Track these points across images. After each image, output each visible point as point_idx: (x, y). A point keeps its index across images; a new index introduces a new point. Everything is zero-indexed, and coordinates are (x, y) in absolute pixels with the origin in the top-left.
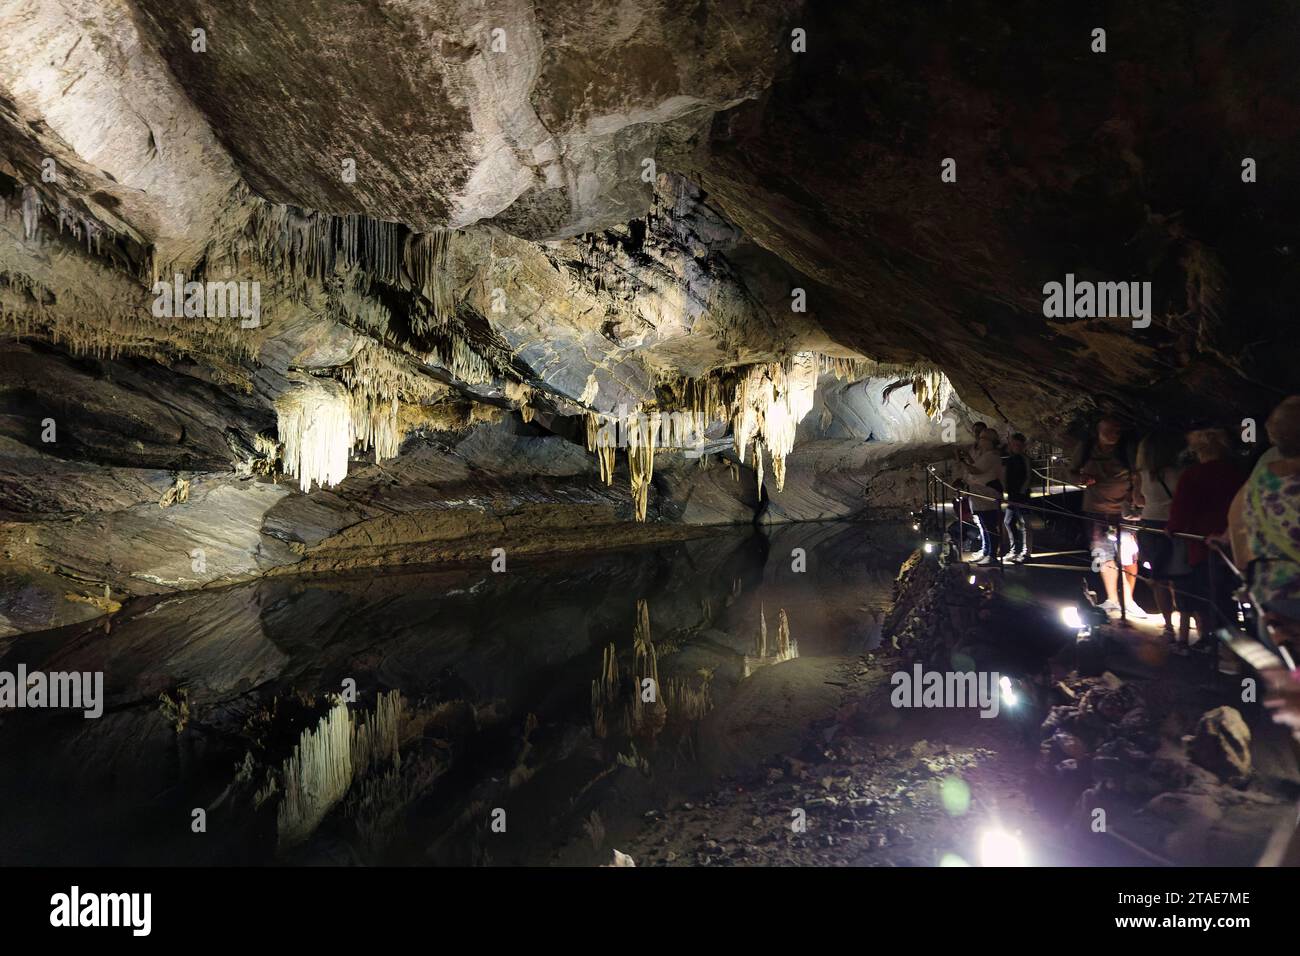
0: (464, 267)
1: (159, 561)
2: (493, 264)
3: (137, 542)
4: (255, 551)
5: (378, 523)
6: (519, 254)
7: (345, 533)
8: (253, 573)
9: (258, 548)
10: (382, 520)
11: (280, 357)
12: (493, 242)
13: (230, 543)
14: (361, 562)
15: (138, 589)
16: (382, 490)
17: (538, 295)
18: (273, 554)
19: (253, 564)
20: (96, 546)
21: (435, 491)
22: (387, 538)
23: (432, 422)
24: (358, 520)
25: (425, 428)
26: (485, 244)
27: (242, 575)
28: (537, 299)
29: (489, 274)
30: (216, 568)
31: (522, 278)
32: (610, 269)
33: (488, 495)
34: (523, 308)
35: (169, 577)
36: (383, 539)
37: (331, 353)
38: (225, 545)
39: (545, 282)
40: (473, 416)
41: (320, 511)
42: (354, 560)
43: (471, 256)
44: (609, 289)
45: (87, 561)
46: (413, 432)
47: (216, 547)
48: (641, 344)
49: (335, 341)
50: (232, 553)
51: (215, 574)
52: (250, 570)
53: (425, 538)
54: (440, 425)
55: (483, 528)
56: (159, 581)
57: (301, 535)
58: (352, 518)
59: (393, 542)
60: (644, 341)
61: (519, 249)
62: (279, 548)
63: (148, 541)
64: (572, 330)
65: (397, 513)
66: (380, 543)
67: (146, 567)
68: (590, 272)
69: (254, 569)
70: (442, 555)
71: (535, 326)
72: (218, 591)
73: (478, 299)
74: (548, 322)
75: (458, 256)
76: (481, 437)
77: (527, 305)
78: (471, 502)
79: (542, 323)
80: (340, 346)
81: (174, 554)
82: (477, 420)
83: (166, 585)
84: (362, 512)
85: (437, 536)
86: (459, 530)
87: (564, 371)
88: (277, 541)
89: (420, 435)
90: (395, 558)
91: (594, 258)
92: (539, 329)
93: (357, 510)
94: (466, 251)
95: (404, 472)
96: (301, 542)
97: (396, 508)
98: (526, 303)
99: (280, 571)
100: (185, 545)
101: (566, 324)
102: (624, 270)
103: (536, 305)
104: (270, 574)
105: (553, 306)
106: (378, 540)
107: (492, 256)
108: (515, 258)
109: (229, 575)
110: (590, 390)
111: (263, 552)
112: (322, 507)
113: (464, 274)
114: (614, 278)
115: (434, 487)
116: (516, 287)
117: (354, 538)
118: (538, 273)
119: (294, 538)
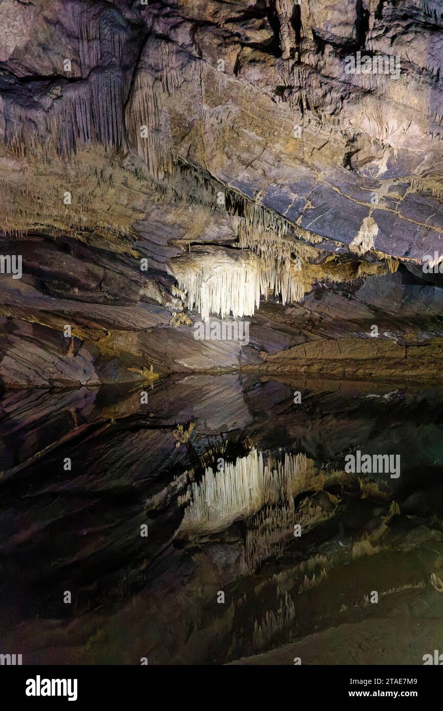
0: (179, 125)
1: (189, 355)
2: (208, 115)
3: (181, 345)
4: (239, 354)
5: (314, 344)
6: (234, 100)
7: (292, 349)
8: (234, 367)
9: (240, 352)
10: (318, 343)
11: (159, 233)
12: (204, 93)
13: (222, 349)
14: (293, 368)
15: (175, 368)
16: (317, 323)
17: (260, 139)
18: (249, 358)
19: (237, 362)
20: (160, 345)
21: (356, 325)
22: (316, 355)
23: (330, 276)
24: (304, 341)
25: (325, 281)
26: (195, 96)
27: (228, 367)
28: (259, 143)
29: (207, 127)
30: (214, 362)
31: (242, 124)
32: (315, 83)
33: (400, 330)
34: (245, 156)
35: (190, 364)
36: (314, 355)
37: (217, 230)
38: (220, 350)
39: (267, 123)
40: (360, 271)
41: (276, 334)
42: (290, 366)
43: (186, 113)
44: (316, 108)
45: (157, 352)
46: (316, 284)
47: (215, 351)
48: (386, 169)
49: (217, 221)
50: (222, 354)
51: (212, 365)
52: (233, 365)
53: (340, 356)
54: (337, 278)
55: (388, 354)
56: (186, 365)
57: (266, 347)
58: (301, 339)
59: (319, 357)
60: (389, 165)
61: (233, 94)
62: (253, 354)
63: (185, 344)
64: (304, 170)
65: (329, 338)
66: (311, 357)
67: (182, 357)
68: (291, 93)
69: (235, 365)
70: (346, 370)
71: (260, 171)
72: (214, 374)
73: (198, 154)
74: (274, 165)
75: (173, 115)
76: (371, 286)
77: (249, 151)
78: (386, 334)
79: (266, 166)
80: (222, 224)
81: (195, 352)
82: (364, 273)
83: (189, 368)
84: (306, 337)
85: (350, 356)
86: (368, 353)
87: (329, 216)
88: (253, 350)
89: (323, 286)
90: (315, 368)
91: (296, 76)
92: (264, 174)
93: (304, 335)
94: (180, 109)
95: (326, 311)
96: (267, 352)
97: (329, 335)
98: (248, 150)
99: (250, 367)
100: (200, 348)
101: (296, 165)
102: (333, 79)
103: (258, 149)
104: (243, 369)
105: (278, 147)
106: (310, 355)
107: (205, 107)
108: (231, 105)
109: (220, 367)
110: (366, 233)
111: (243, 355)
112: (278, 332)
113: (178, 131)
114: (320, 92)
115: (354, 323)
116: (235, 135)
117: (295, 352)
118: (260, 116)
119: (263, 349)
